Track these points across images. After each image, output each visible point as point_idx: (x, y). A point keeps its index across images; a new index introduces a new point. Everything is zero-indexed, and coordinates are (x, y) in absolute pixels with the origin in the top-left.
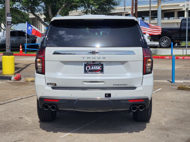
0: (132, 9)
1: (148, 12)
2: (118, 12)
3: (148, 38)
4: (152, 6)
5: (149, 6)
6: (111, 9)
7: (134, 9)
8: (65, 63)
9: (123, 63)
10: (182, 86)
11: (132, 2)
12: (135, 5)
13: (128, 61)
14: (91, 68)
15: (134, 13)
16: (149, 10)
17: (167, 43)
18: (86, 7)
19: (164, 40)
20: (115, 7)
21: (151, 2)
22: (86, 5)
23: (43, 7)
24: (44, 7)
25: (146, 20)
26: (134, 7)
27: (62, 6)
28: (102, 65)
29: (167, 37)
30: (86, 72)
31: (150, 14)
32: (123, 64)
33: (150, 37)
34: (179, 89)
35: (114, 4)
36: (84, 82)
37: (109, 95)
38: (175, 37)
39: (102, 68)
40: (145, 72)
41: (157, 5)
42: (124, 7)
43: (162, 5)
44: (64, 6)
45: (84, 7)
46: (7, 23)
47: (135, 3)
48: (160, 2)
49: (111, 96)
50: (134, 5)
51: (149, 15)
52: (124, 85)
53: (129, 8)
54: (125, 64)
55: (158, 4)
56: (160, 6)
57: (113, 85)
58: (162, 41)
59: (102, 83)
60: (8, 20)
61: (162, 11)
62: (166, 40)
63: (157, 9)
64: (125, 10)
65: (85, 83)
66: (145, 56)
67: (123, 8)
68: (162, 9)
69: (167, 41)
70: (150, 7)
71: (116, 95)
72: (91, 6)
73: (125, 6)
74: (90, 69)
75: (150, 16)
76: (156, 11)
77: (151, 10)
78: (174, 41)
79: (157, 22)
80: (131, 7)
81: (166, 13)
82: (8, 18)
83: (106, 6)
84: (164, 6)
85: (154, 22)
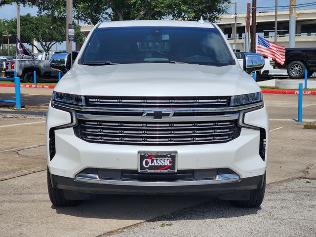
0: (248, 19)
1: (273, 24)
2: (225, 23)
3: (270, 63)
4: (279, 13)
5: (274, 13)
6: (214, 19)
7: (251, 19)
10: (309, 124)
11: (248, 8)
12: (253, 13)
15: (251, 24)
16: (274, 20)
17: (299, 71)
18: (175, 16)
19: (294, 67)
20: (220, 15)
21: (278, 8)
22: (176, 12)
23: (110, 15)
24: (112, 15)
25: (271, 37)
26: (251, 15)
27: (140, 14)
29: (299, 62)
31: (276, 27)
33: (274, 62)
34: (305, 128)
35: (219, 11)
38: (312, 63)
41: (288, 13)
42: (235, 16)
43: (298, 12)
44: (142, 13)
45: (173, 16)
46: (69, 37)
47: (253, 9)
48: (293, 7)
50: (251, 12)
51: (274, 29)
53: (243, 17)
55: (291, 11)
56: (293, 14)
58: (292, 69)
60: (69, 34)
61: (297, 22)
62: (297, 66)
63: (289, 19)
64: (236, 21)
67: (233, 16)
68: (298, 19)
69: (299, 68)
70: (276, 16)
72: (183, 14)
73: (236, 14)
75: (276, 30)
76: (288, 22)
77: (278, 20)
78: (311, 69)
79: (288, 40)
80: (245, 15)
81: (305, 25)
82: (70, 30)
83: (206, 14)
84: (300, 14)
85: (285, 41)
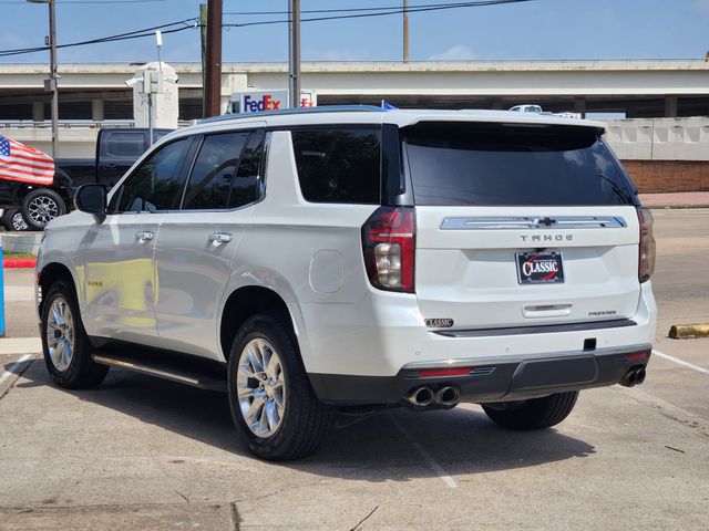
8: (474, 254)
13: (614, 246)
14: (534, 268)
17: (51, 213)
19: (39, 202)
28: (559, 259)
29: (50, 192)
30: (524, 279)
32: (599, 255)
37: (590, 344)
39: (560, 266)
40: (643, 279)
49: (597, 347)
52: (610, 313)
54: (605, 256)
57: (590, 314)
58: (34, 208)
59: (568, 311)
65: (529, 313)
69: (51, 206)
74: (532, 271)
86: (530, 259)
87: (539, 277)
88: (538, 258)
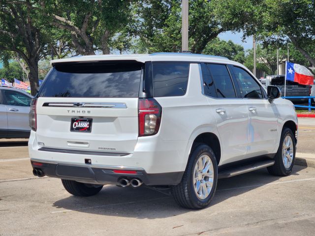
9: (112, 119)
13: (117, 117)
14: (78, 124)
32: (113, 121)
36: (68, 142)
39: (90, 125)
49: (92, 163)
52: (112, 149)
54: (115, 121)
57: (99, 148)
59: (86, 146)
65: (69, 144)
66: (140, 111)
71: (98, 161)
74: (77, 126)
86: (77, 121)
87: (79, 129)
88: (81, 121)
